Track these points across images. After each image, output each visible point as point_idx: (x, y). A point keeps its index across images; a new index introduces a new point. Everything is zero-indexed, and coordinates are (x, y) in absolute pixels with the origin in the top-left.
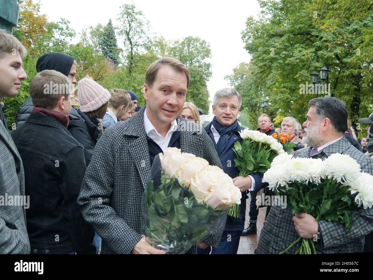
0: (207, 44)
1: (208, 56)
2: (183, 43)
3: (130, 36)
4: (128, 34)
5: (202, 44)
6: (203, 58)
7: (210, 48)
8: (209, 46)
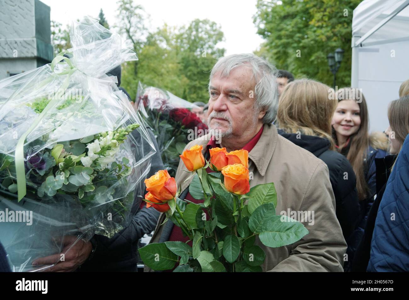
0: (218, 26)
1: (220, 39)
2: (190, 28)
3: (131, 34)
4: (128, 31)
5: (212, 26)
6: (215, 42)
7: (222, 30)
8: (220, 27)
